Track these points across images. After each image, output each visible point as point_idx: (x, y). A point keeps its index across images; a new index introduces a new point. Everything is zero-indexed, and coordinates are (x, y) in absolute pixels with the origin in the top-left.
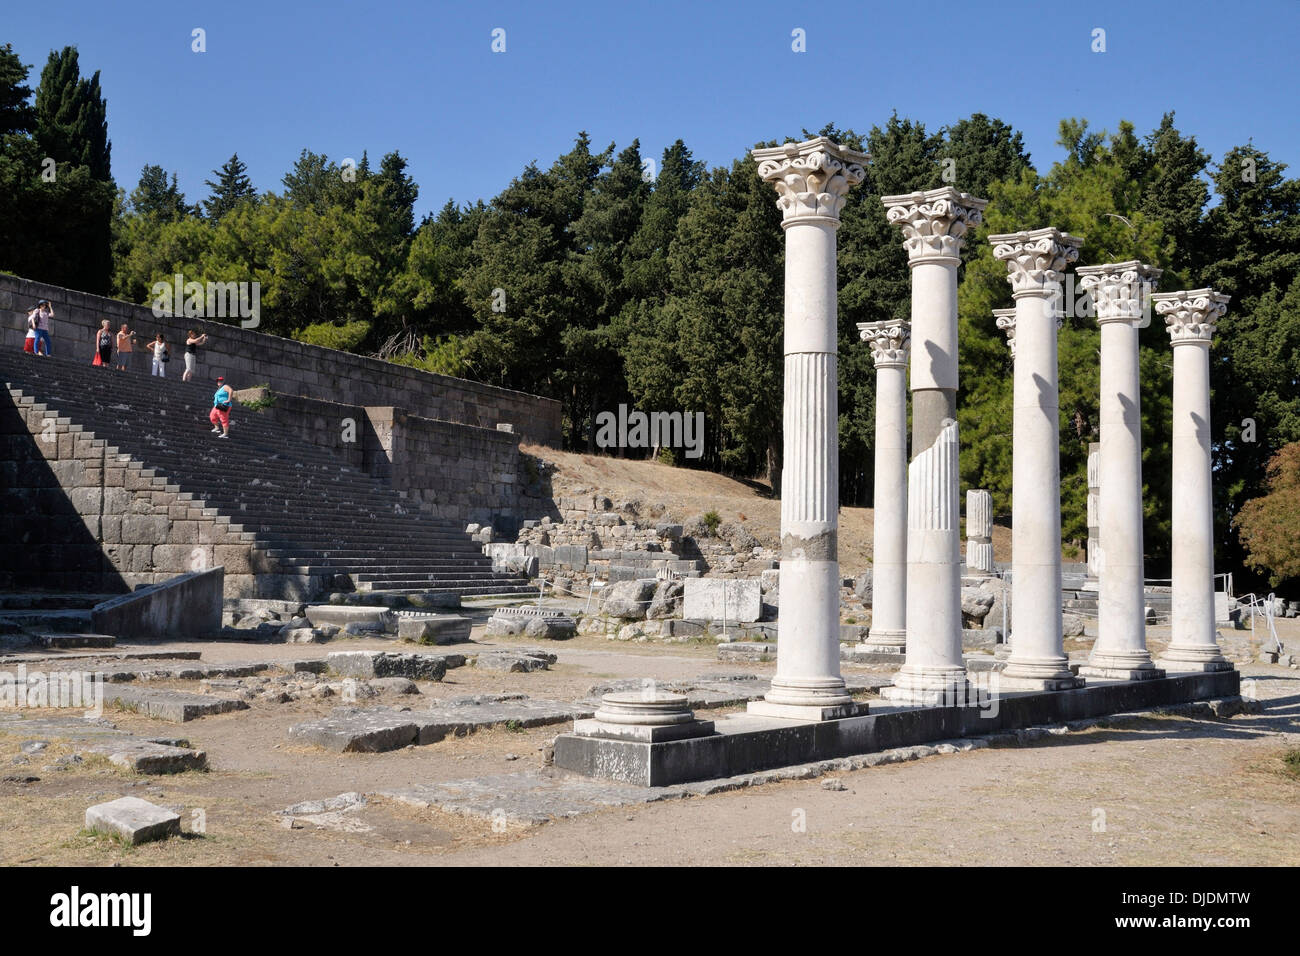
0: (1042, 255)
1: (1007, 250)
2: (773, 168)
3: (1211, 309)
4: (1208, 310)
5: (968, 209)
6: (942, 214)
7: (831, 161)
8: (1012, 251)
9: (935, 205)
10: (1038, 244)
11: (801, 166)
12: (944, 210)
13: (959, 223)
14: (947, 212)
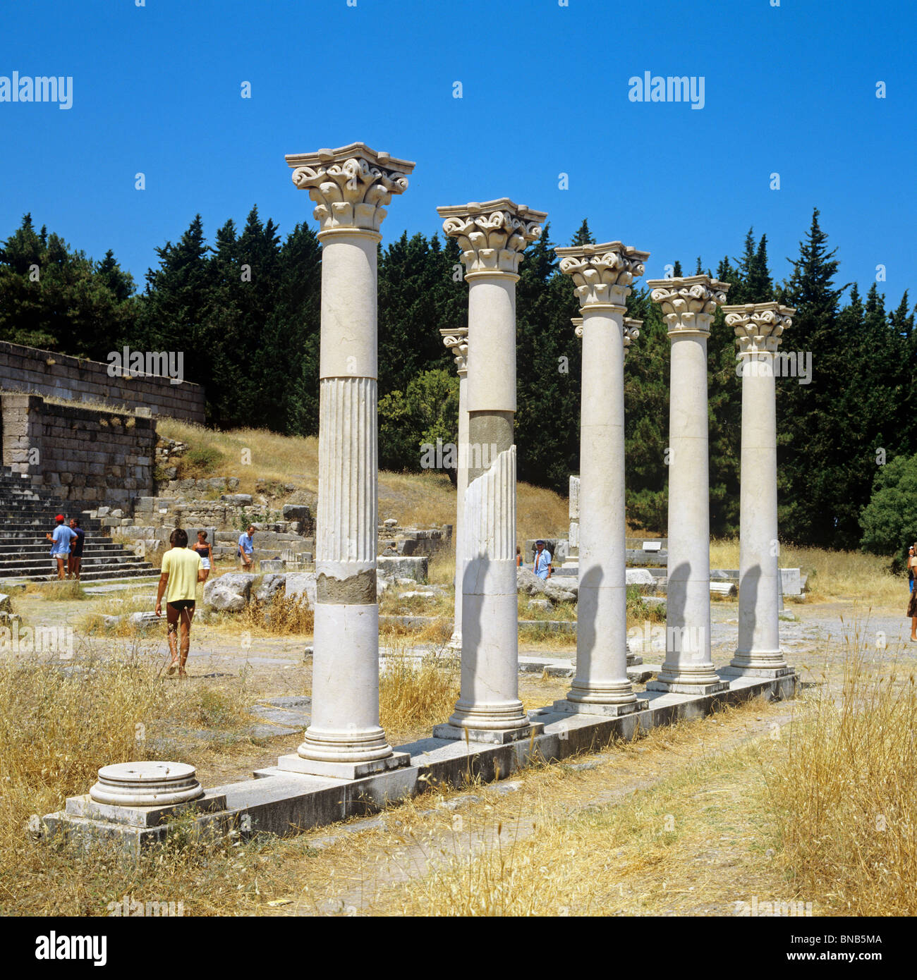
0: (608, 269)
1: (573, 263)
2: (308, 175)
3: (778, 321)
4: (775, 323)
5: (527, 222)
6: (499, 226)
7: (370, 169)
8: (578, 264)
9: (491, 217)
10: (604, 257)
11: (337, 174)
12: (500, 223)
13: (516, 236)
14: (503, 224)
